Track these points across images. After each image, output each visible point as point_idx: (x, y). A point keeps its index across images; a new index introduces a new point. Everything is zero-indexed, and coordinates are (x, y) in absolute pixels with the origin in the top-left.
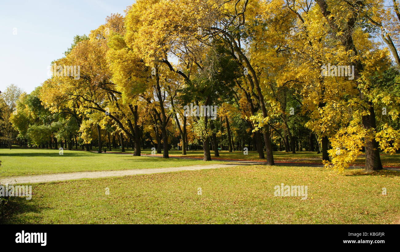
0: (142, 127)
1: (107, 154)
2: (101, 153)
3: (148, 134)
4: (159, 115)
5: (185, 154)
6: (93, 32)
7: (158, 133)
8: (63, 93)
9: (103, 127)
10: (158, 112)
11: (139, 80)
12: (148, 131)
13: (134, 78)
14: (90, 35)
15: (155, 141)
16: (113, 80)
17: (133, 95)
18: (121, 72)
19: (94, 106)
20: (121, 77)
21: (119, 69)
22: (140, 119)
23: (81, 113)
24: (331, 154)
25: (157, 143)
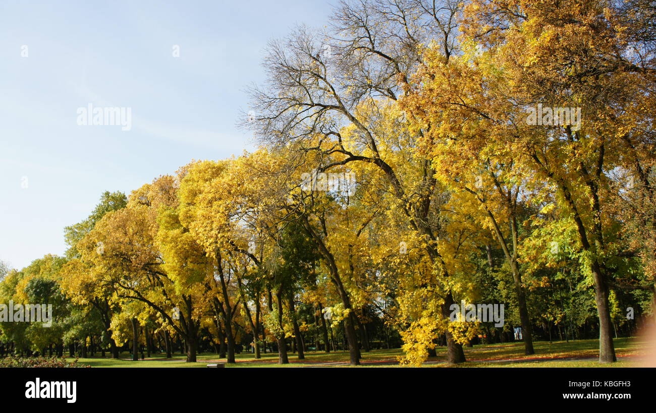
0: (198, 321)
1: (146, 362)
2: (137, 360)
3: (206, 330)
4: (221, 304)
5: (259, 357)
6: (134, 192)
7: (220, 328)
8: (94, 279)
9: (143, 323)
10: (220, 301)
11: (196, 267)
12: (206, 326)
13: (190, 266)
14: (130, 196)
15: (216, 340)
16: (165, 267)
17: (188, 283)
18: (175, 258)
19: (132, 294)
20: (174, 264)
21: (172, 255)
22: (196, 311)
23: (114, 303)
24: (406, 350)
25: (219, 343)
